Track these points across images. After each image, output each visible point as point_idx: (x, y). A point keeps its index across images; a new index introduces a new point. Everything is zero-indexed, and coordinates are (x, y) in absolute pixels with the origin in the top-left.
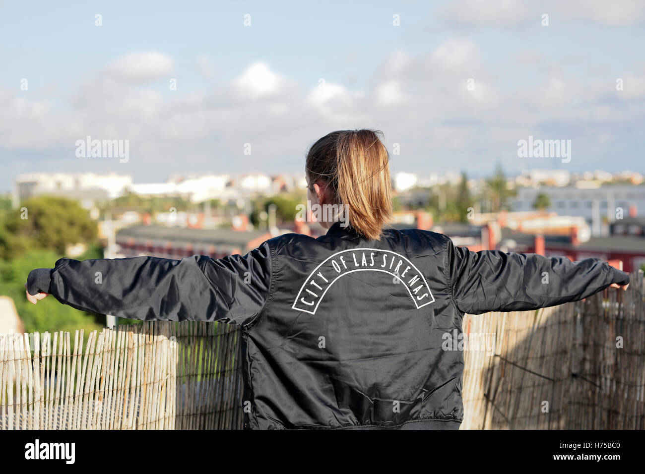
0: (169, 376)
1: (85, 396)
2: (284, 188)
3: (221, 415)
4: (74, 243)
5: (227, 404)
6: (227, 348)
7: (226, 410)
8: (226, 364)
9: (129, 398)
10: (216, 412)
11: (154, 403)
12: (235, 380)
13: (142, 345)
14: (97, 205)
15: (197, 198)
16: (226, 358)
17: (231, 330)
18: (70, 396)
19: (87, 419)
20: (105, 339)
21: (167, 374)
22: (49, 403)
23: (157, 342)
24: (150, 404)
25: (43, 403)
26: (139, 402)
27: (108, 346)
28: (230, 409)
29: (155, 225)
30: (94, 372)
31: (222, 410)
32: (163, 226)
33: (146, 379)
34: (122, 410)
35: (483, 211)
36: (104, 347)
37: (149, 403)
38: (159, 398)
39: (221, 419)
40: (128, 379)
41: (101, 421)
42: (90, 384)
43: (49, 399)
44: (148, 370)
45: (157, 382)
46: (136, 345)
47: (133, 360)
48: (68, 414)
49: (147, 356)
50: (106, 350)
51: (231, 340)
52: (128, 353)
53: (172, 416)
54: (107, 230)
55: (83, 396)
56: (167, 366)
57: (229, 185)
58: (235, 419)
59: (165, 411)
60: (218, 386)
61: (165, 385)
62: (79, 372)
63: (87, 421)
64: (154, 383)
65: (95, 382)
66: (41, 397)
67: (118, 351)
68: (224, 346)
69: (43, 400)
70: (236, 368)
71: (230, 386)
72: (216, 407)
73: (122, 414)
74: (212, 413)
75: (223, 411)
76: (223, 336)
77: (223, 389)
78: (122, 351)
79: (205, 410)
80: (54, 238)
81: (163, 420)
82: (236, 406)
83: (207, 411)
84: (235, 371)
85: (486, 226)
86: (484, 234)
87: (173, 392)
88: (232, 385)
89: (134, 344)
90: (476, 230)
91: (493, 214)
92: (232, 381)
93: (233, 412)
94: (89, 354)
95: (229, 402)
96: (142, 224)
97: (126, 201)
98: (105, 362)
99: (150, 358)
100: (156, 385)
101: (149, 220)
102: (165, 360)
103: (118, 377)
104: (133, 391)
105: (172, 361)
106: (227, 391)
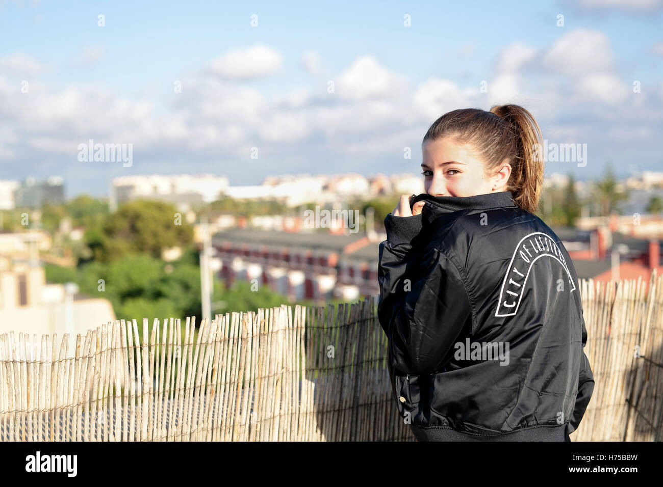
0: (284, 370)
1: (196, 389)
2: (381, 191)
3: (340, 414)
4: (170, 246)
5: (346, 402)
6: (347, 341)
7: (345, 409)
8: (346, 358)
9: (243, 393)
10: (334, 411)
11: (268, 398)
12: (355, 376)
13: (256, 336)
14: (193, 208)
15: (292, 202)
16: (345, 352)
17: (351, 322)
18: (181, 389)
19: (198, 415)
20: (218, 327)
21: (283, 368)
22: (158, 395)
23: (272, 332)
24: (265, 400)
25: (152, 396)
26: (253, 399)
27: (221, 335)
28: (350, 408)
29: (251, 229)
30: (206, 363)
31: (340, 409)
32: (259, 230)
33: (260, 372)
34: (235, 407)
35: (592, 214)
36: (216, 336)
37: (263, 398)
38: (274, 394)
39: (340, 419)
40: (242, 372)
41: (213, 417)
42: (202, 376)
43: (159, 392)
44: (263, 362)
45: (271, 376)
46: (250, 335)
47: (247, 351)
48: (178, 410)
49: (262, 347)
50: (218, 339)
51: (350, 332)
52: (241, 344)
53: (288, 414)
54: (203, 234)
55: (194, 388)
56: (283, 359)
57: (325, 188)
58: (354, 419)
59: (281, 408)
60: (336, 384)
61: (280, 379)
62: (190, 362)
63: (198, 418)
64: (269, 377)
65: (207, 373)
66: (150, 388)
67: (231, 341)
68: (343, 339)
69: (152, 392)
70: (356, 363)
71: (349, 383)
72: (334, 405)
73: (235, 411)
74: (330, 411)
75: (342, 410)
76: (343, 328)
77: (342, 386)
78: (235, 341)
79: (323, 408)
80: (151, 241)
81: (278, 417)
82: (356, 405)
83: (325, 410)
84: (355, 367)
85: (595, 231)
86: (593, 239)
87: (289, 388)
88: (351, 382)
89: (248, 334)
90: (585, 235)
91: (603, 218)
92: (352, 377)
93: (353, 410)
94: (201, 343)
95: (348, 400)
96: (238, 228)
97: (222, 205)
98: (217, 353)
99: (265, 350)
100: (271, 379)
101: (244, 224)
102: (281, 352)
103: (231, 369)
104: (247, 385)
105: (288, 355)
106: (346, 387)
